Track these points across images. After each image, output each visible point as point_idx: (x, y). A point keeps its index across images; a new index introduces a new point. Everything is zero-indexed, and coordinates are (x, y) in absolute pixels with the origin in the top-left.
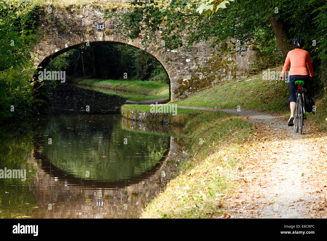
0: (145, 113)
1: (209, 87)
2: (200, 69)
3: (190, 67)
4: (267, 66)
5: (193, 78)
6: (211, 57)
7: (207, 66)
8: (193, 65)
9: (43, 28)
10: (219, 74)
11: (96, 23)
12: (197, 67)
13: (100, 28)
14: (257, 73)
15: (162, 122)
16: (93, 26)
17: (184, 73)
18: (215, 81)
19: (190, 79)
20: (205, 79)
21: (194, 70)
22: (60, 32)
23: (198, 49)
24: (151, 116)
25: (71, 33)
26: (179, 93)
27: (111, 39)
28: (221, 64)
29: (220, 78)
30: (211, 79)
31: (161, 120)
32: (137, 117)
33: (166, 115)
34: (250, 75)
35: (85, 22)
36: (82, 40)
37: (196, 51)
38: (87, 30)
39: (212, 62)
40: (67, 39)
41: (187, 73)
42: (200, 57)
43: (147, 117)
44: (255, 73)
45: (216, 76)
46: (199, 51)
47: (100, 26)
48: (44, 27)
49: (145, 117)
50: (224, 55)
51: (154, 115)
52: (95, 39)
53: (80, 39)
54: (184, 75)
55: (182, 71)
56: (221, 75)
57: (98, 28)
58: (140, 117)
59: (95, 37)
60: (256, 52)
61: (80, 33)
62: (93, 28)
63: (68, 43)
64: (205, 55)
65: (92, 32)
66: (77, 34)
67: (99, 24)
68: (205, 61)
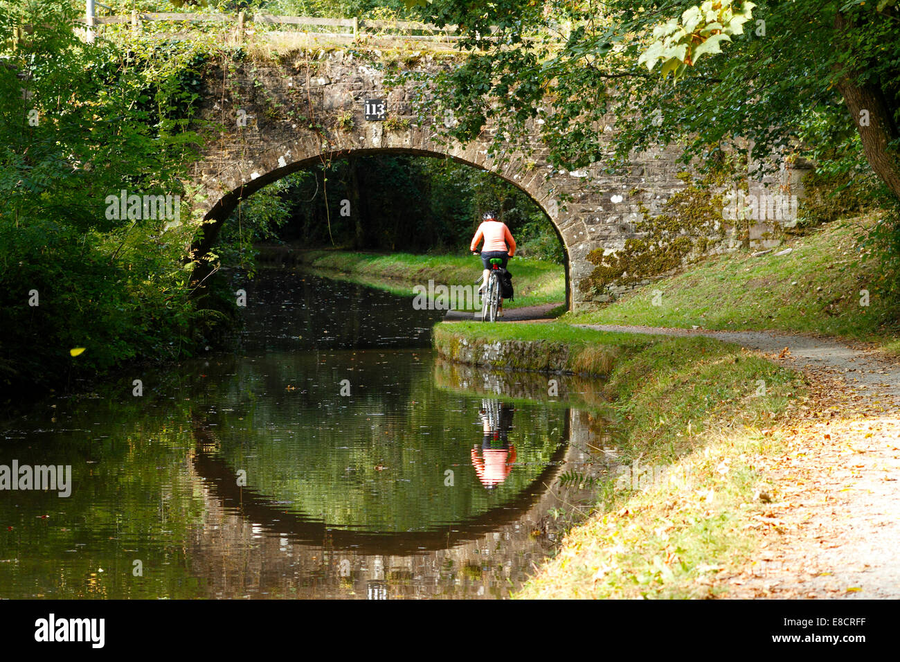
0: (499, 344)
1: (674, 270)
2: (650, 221)
3: (621, 218)
4: (834, 213)
5: (631, 247)
6: (679, 190)
7: (670, 215)
8: (630, 211)
9: (217, 115)
10: (702, 234)
11: (362, 100)
12: (641, 218)
13: (374, 113)
14: (806, 231)
15: (547, 368)
16: (355, 107)
17: (606, 233)
18: (692, 256)
19: (622, 249)
20: (665, 249)
21: (632, 227)
22: (265, 123)
23: (644, 167)
24: (517, 352)
25: (294, 126)
26: (593, 290)
27: (404, 143)
28: (706, 208)
29: (705, 247)
30: (680, 250)
31: (544, 364)
32: (477, 356)
33: (557, 349)
34: (789, 237)
35: (332, 97)
36: (324, 146)
37: (638, 172)
38: (339, 119)
39: (682, 204)
40: (284, 144)
41: (615, 233)
42: (649, 189)
43: (506, 355)
44: (801, 231)
45: (694, 241)
46: (645, 173)
47: (374, 106)
48: (220, 112)
49: (499, 355)
50: (717, 183)
51: (523, 350)
52: (359, 142)
53: (319, 143)
54: (605, 238)
55: (600, 229)
56: (709, 238)
57: (368, 113)
58: (487, 354)
59: (361, 138)
60: (804, 174)
61: (318, 126)
62: (355, 112)
63: (287, 154)
64: (664, 184)
65: (352, 124)
66: (310, 129)
67: (371, 102)
68: (665, 201)
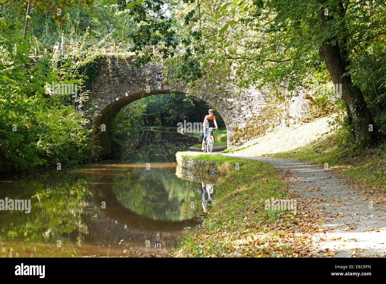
0: (193, 161)
1: (263, 134)
2: (255, 117)
3: (245, 116)
4: (320, 115)
5: (248, 126)
6: (265, 106)
7: (262, 115)
8: (248, 113)
9: (105, 78)
10: (273, 122)
11: (155, 73)
12: (251, 116)
13: (159, 78)
14: (309, 121)
15: (209, 171)
16: (152, 76)
17: (239, 121)
18: (269, 129)
19: (245, 127)
20: (260, 127)
21: (248, 119)
22: (121, 81)
23: (253, 98)
24: (198, 164)
25: (131, 82)
26: (234, 141)
27: (169, 88)
28: (274, 112)
29: (274, 126)
30: (265, 128)
31: (207, 169)
32: (185, 165)
33: (212, 164)
34: (303, 123)
35: (145, 72)
36: (141, 89)
37: (250, 100)
38: (147, 80)
39: (266, 111)
40: (127, 88)
41: (242, 121)
42: (254, 105)
43: (195, 165)
44: (308, 121)
45: (270, 124)
46: (253, 100)
47: (159, 75)
48: (105, 77)
49: (193, 165)
50: (278, 104)
51: (201, 164)
52: (154, 88)
53: (139, 88)
54: (239, 123)
55: (237, 119)
56: (275, 123)
57: (157, 78)
58: (189, 164)
59: (154, 86)
60: (309, 101)
61: (140, 82)
62: (153, 77)
63: (128, 92)
64: (260, 104)
65: (151, 82)
66: (137, 83)
67: (158, 74)
68: (260, 110)
